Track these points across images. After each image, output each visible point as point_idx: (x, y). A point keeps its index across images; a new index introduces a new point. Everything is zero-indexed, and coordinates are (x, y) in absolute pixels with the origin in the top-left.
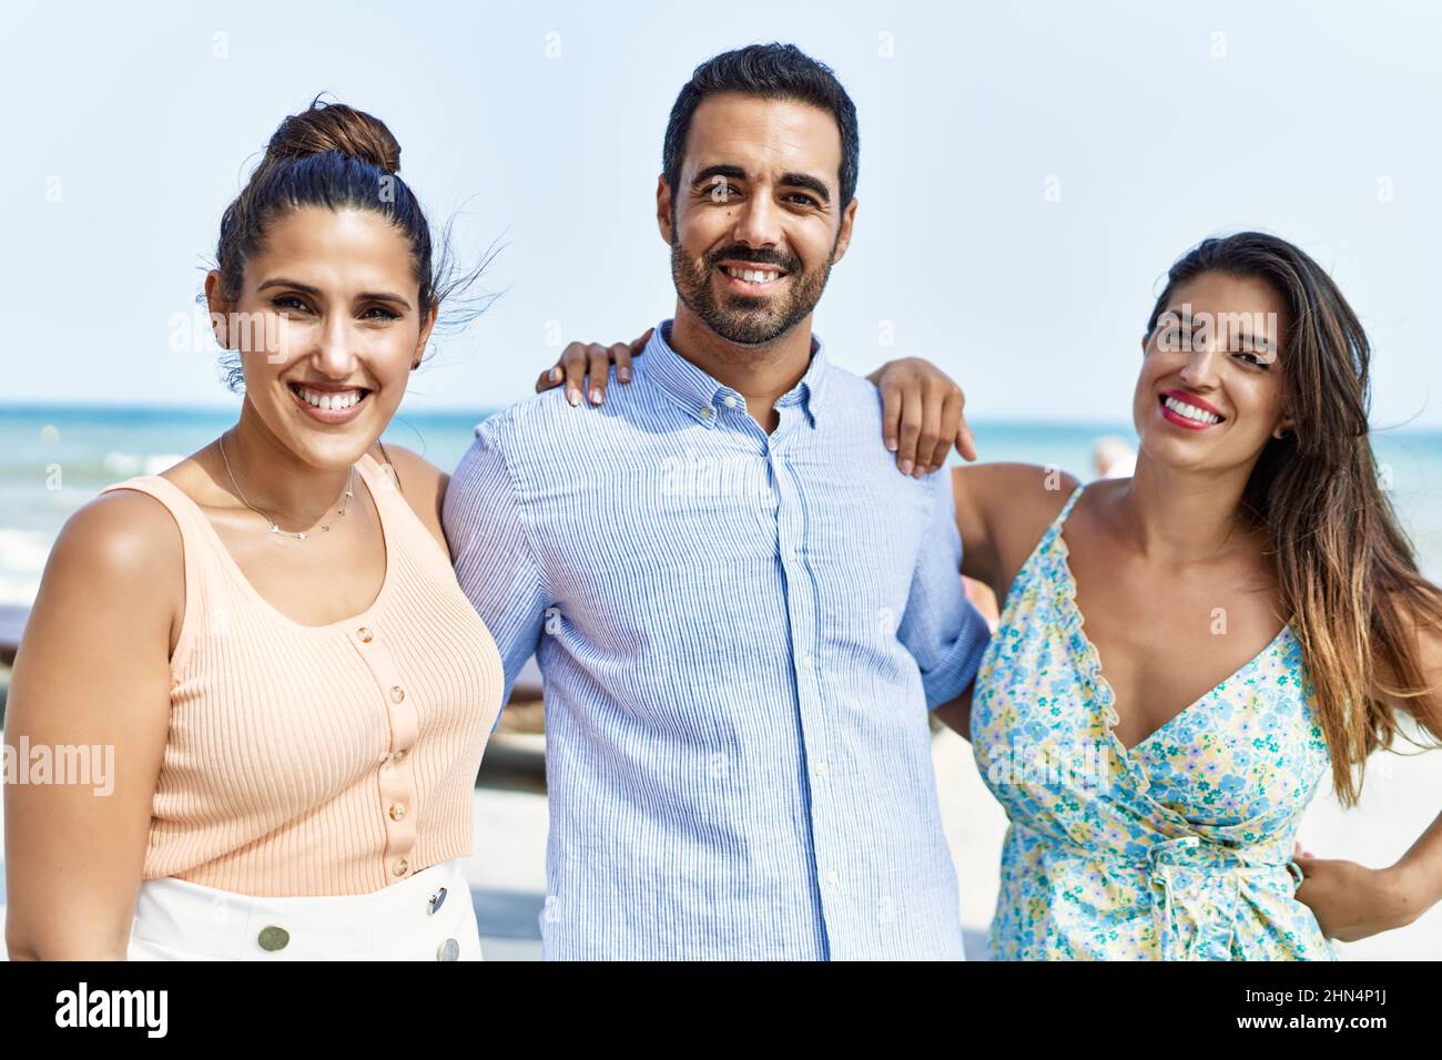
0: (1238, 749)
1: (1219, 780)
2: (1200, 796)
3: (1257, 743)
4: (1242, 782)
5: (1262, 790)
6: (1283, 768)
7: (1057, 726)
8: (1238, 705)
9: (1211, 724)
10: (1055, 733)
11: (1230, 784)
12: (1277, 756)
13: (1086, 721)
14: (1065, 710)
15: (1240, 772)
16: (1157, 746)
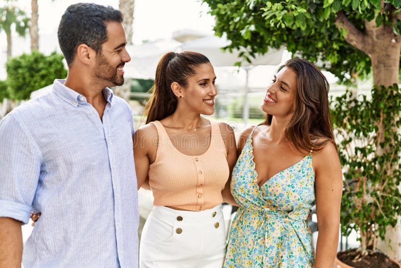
0: (284, 186)
1: (278, 194)
2: (274, 198)
3: (289, 186)
4: (284, 195)
5: (288, 198)
6: (295, 193)
7: (244, 183)
8: (286, 176)
9: (278, 180)
10: (243, 184)
11: (281, 195)
12: (294, 189)
13: (250, 181)
14: (246, 179)
15: (283, 192)
16: (266, 185)
